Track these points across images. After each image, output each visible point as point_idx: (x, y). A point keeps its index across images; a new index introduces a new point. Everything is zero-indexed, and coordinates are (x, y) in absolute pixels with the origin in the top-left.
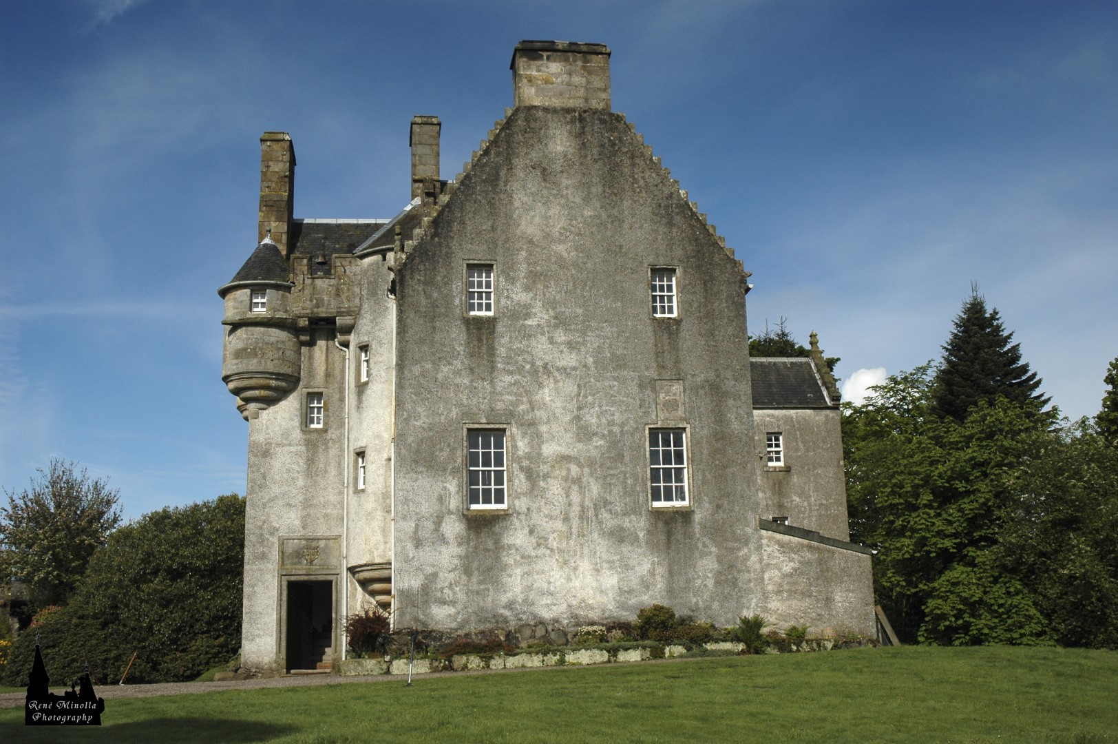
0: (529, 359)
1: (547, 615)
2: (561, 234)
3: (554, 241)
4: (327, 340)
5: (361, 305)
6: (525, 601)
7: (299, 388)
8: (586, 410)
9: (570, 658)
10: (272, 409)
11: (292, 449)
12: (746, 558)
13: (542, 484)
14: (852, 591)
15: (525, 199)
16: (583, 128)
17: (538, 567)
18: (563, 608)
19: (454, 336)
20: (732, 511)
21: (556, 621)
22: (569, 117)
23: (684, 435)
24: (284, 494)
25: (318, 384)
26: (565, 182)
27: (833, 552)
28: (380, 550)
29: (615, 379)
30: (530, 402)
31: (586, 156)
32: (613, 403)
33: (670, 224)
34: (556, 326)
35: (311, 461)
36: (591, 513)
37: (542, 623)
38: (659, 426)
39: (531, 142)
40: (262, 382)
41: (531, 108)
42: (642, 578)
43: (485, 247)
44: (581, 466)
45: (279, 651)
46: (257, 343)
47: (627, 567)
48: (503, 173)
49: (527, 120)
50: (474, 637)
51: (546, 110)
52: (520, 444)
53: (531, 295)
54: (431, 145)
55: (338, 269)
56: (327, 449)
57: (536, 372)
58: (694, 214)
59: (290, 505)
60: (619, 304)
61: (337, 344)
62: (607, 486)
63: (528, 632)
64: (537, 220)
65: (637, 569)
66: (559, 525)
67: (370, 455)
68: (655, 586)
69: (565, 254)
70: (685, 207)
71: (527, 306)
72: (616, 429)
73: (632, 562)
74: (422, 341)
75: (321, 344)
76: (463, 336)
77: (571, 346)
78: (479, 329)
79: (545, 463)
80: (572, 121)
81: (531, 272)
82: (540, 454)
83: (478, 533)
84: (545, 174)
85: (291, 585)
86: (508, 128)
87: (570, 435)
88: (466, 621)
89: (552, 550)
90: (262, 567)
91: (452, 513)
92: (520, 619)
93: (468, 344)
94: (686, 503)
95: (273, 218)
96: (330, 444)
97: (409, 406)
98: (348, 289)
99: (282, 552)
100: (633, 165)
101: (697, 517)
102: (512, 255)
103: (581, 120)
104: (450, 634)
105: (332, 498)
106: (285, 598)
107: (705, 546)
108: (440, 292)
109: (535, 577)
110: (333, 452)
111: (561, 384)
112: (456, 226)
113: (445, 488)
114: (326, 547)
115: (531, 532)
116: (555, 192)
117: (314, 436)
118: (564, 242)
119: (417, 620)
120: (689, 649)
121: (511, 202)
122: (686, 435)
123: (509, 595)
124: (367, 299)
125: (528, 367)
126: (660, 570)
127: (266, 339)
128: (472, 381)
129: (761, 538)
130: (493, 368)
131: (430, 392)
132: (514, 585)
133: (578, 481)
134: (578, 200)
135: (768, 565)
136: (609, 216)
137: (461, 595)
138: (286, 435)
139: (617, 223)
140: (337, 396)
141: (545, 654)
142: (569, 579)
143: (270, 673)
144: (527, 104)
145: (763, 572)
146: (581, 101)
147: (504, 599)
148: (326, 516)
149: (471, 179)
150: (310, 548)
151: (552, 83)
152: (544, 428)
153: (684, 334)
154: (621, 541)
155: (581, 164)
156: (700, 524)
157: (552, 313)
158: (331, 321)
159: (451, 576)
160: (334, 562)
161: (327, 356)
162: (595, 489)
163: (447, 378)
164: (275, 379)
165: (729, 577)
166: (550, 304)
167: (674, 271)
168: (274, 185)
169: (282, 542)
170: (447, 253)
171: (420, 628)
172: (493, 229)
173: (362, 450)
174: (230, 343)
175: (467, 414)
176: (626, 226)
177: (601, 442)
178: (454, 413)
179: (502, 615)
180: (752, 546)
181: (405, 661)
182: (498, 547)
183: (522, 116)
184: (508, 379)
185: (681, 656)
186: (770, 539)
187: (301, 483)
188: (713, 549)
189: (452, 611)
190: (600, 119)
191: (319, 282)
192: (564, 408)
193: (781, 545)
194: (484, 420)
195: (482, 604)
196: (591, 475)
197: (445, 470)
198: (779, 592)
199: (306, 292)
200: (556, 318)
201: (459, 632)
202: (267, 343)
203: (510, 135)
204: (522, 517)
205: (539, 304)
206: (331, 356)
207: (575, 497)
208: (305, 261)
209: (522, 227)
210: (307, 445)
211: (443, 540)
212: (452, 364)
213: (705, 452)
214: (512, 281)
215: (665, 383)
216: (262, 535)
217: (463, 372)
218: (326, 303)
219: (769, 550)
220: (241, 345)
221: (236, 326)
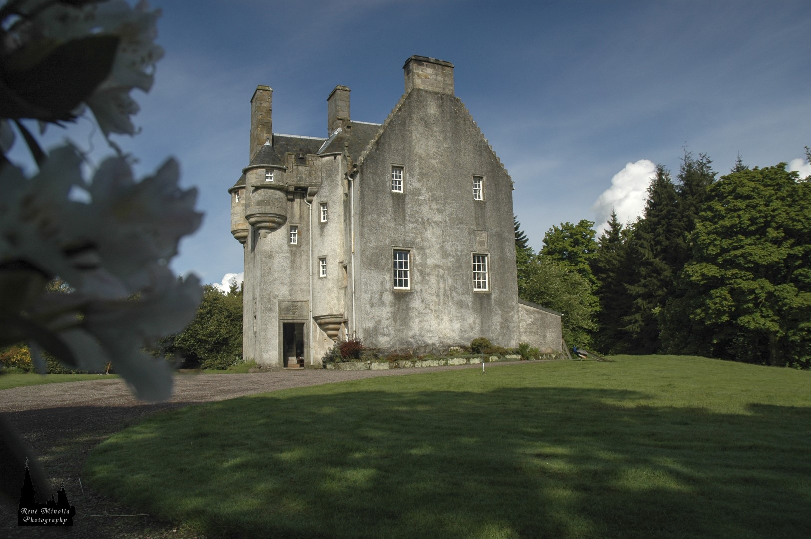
0: (421, 216)
1: (430, 342)
2: (434, 155)
3: (431, 158)
4: (300, 199)
5: (322, 181)
6: (420, 335)
7: (286, 223)
8: (446, 243)
9: (450, 362)
10: (273, 233)
11: (284, 255)
12: (513, 317)
13: (427, 278)
14: (554, 332)
15: (418, 135)
16: (443, 103)
17: (426, 319)
18: (437, 338)
19: (386, 201)
20: (507, 294)
21: (434, 344)
22: (436, 96)
23: (486, 258)
24: (280, 278)
25: (296, 221)
26: (435, 129)
27: (547, 315)
28: (336, 308)
29: (458, 228)
30: (422, 237)
31: (444, 117)
32: (458, 240)
33: (481, 155)
34: (433, 201)
35: (293, 261)
36: (449, 293)
37: (427, 345)
38: (477, 252)
39: (420, 107)
40: (272, 219)
41: (419, 90)
42: (470, 324)
43: (400, 158)
44: (444, 270)
45: (280, 359)
46: (270, 198)
47: (464, 320)
48: (407, 121)
49: (418, 96)
50: (398, 352)
51: (426, 91)
52: (417, 258)
53: (421, 184)
54: (346, 101)
55: (310, 162)
56: (301, 255)
57: (424, 223)
58: (491, 151)
59: (283, 284)
60: (460, 192)
61: (305, 201)
62: (455, 280)
63: (423, 350)
64: (423, 146)
65: (468, 320)
66: (435, 298)
67: (329, 260)
68: (475, 328)
69: (436, 165)
70: (487, 147)
71: (419, 189)
72: (459, 253)
73: (466, 317)
74: (371, 203)
75: (297, 200)
76: (391, 202)
77: (440, 211)
78: (398, 199)
79: (428, 268)
80: (438, 99)
81: (421, 172)
82: (426, 263)
83: (399, 301)
84: (427, 124)
85: (284, 324)
86: (409, 99)
87: (439, 255)
88: (394, 344)
89: (432, 311)
90: (270, 315)
91: (387, 291)
92: (418, 344)
93: (393, 206)
94: (487, 290)
95: (265, 132)
96: (302, 253)
97: (366, 236)
98: (315, 173)
99: (280, 308)
100: (465, 124)
101: (493, 297)
102: (413, 163)
103: (442, 99)
104: (387, 350)
105: (304, 281)
106: (282, 332)
107: (496, 310)
108: (380, 179)
109: (425, 323)
110: (304, 257)
111: (435, 229)
112: (386, 146)
113: (384, 278)
114: (301, 306)
115: (423, 301)
116: (431, 133)
117: (294, 248)
118: (436, 159)
119: (372, 343)
120: (499, 358)
121: (411, 137)
122: (488, 258)
123: (413, 332)
124: (326, 179)
125: (420, 220)
126: (478, 321)
127: (274, 196)
128: (395, 225)
129: (519, 307)
130: (404, 219)
131: (376, 229)
132: (416, 327)
133: (443, 277)
134: (441, 138)
135: (521, 320)
136: (455, 148)
137: (392, 332)
138: (280, 247)
139: (458, 152)
140: (305, 228)
141: (439, 361)
142: (439, 325)
143: (276, 369)
144: (418, 88)
145: (519, 323)
146: (442, 89)
147: (411, 334)
148: (301, 290)
149: (393, 123)
150: (292, 306)
151: (429, 79)
152: (428, 251)
153: (487, 209)
154: (462, 307)
155: (442, 121)
156: (494, 300)
157: (430, 194)
158: (305, 189)
159: (387, 322)
160: (305, 313)
161: (300, 207)
162: (450, 281)
163: (383, 222)
164: (278, 218)
165: (506, 325)
166: (430, 189)
167: (482, 178)
168: (264, 114)
169: (280, 302)
170: (383, 159)
171: (374, 348)
172: (404, 149)
173: (324, 257)
174: (254, 197)
175: (393, 242)
176: (462, 154)
177: (453, 259)
178: (387, 241)
179: (410, 342)
180: (515, 311)
181: (377, 363)
182: (408, 309)
183: (415, 93)
184: (412, 225)
185: (496, 361)
186: (522, 308)
187: (288, 272)
188: (500, 312)
189: (388, 339)
190: (450, 100)
191: (300, 168)
192: (437, 241)
193: (527, 311)
194: (401, 245)
195: (401, 336)
196: (449, 274)
197: (383, 269)
198: (526, 332)
199: (294, 172)
200: (432, 196)
201: (391, 350)
202: (275, 198)
203: (410, 102)
204: (419, 294)
205: (425, 189)
206: (302, 207)
207: (442, 286)
208: (293, 156)
209: (417, 149)
210: (291, 253)
211: (383, 304)
212: (386, 216)
213: (496, 266)
214: (412, 176)
215: (479, 232)
216: (270, 298)
217: (391, 221)
218: (304, 179)
219: (522, 313)
220: (260, 198)
221: (257, 188)
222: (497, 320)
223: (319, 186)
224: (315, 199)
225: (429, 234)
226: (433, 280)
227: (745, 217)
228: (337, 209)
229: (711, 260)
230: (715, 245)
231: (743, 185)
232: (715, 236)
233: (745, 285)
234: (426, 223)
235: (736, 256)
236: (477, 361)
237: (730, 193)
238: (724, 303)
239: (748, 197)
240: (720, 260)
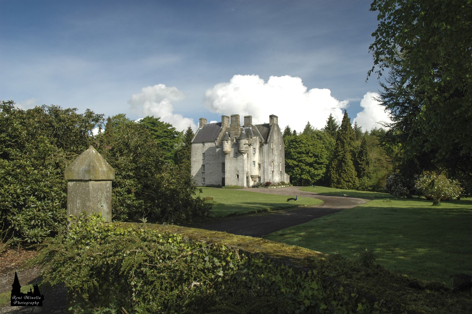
2: (276, 139)
10: (245, 155)
14: (289, 180)
15: (274, 135)
18: (276, 181)
20: (284, 171)
21: (276, 183)
26: (276, 133)
27: (288, 176)
29: (279, 156)
32: (279, 159)
34: (276, 150)
35: (247, 162)
36: (278, 171)
38: (280, 162)
39: (275, 128)
44: (277, 166)
47: (279, 177)
51: (275, 124)
52: (274, 163)
59: (246, 167)
60: (279, 148)
66: (276, 172)
67: (256, 162)
68: (280, 179)
77: (277, 152)
78: (272, 150)
85: (247, 177)
87: (277, 162)
89: (276, 175)
90: (245, 175)
91: (271, 171)
93: (272, 152)
94: (281, 170)
98: (253, 140)
101: (282, 172)
102: (274, 141)
103: (277, 126)
105: (249, 166)
109: (275, 178)
112: (271, 137)
124: (255, 142)
126: (281, 177)
127: (248, 146)
128: (272, 156)
134: (277, 135)
135: (285, 177)
137: (272, 180)
138: (246, 158)
139: (279, 139)
140: (249, 154)
143: (246, 187)
146: (277, 123)
148: (249, 169)
150: (247, 173)
151: (275, 121)
154: (279, 174)
155: (277, 131)
158: (251, 144)
159: (271, 177)
160: (249, 174)
162: (278, 168)
170: (271, 140)
173: (254, 161)
182: (273, 174)
186: (285, 174)
188: (283, 175)
191: (251, 139)
194: (273, 160)
198: (285, 179)
201: (272, 183)
204: (274, 171)
205: (275, 147)
206: (249, 149)
209: (274, 138)
212: (271, 154)
214: (274, 144)
216: (245, 171)
221: (245, 144)
222: (283, 177)
223: (254, 144)
224: (252, 147)
225: (276, 158)
226: (276, 168)
227: (304, 149)
228: (257, 150)
229: (295, 159)
230: (296, 156)
231: (303, 140)
232: (296, 153)
233: (304, 167)
234: (275, 155)
235: (302, 160)
236: (284, 186)
237: (299, 142)
238: (299, 172)
239: (305, 144)
240: (297, 160)
